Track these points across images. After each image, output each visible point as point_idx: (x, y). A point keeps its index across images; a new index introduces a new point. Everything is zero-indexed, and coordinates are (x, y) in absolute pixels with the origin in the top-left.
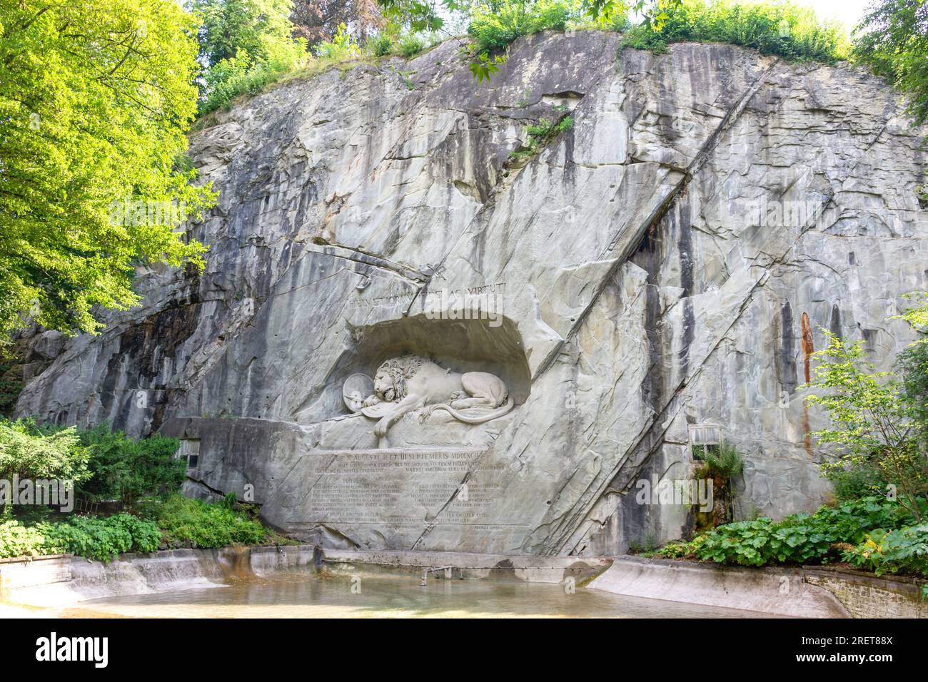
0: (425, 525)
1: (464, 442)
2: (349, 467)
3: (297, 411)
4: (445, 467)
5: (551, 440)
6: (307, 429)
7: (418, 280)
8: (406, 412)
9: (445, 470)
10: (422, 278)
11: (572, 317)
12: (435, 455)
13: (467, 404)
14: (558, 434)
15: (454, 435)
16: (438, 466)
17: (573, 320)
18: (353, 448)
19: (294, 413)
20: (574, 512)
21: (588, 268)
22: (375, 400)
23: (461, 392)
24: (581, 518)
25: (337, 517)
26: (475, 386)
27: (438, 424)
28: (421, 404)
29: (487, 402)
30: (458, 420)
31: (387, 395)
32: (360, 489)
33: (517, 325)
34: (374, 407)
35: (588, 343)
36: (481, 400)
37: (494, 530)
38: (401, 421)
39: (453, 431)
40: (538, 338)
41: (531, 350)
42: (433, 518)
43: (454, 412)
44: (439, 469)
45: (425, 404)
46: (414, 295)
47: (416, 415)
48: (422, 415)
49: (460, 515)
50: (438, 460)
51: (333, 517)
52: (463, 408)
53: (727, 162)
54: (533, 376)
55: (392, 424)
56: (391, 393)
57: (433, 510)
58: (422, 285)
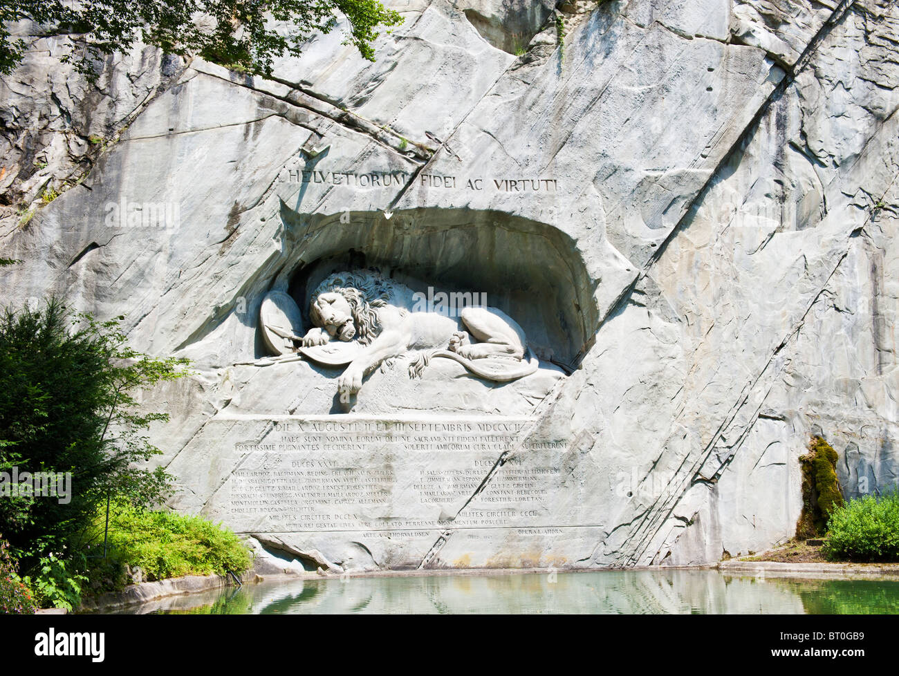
0: (440, 529)
1: (487, 408)
2: (302, 441)
3: (183, 346)
4: (467, 443)
5: (629, 409)
6: (208, 378)
7: (413, 155)
8: (385, 359)
9: (467, 447)
10: (421, 153)
11: (653, 240)
12: (450, 426)
13: (483, 353)
14: (639, 400)
15: (470, 397)
16: (456, 441)
17: (654, 245)
18: (292, 413)
19: (177, 349)
20: (657, 507)
21: (679, 179)
22: (325, 336)
23: (466, 333)
24: (664, 514)
25: (285, 521)
26: (490, 327)
27: (441, 378)
28: (405, 348)
29: (511, 351)
30: (473, 374)
31: (345, 329)
32: (321, 477)
33: (574, 242)
34: (323, 347)
35: (670, 278)
36: (503, 347)
37: (549, 535)
38: (378, 371)
39: (466, 391)
40: (609, 264)
41: (598, 281)
42: (451, 519)
43: (466, 361)
44: (457, 446)
45: (409, 348)
46: (407, 178)
47: (404, 363)
48: (413, 364)
49: (493, 514)
50: (456, 433)
51: (274, 522)
52: (479, 357)
53: (832, 67)
54: (602, 317)
55: (367, 375)
56: (350, 327)
57: (451, 508)
58: (421, 164)
